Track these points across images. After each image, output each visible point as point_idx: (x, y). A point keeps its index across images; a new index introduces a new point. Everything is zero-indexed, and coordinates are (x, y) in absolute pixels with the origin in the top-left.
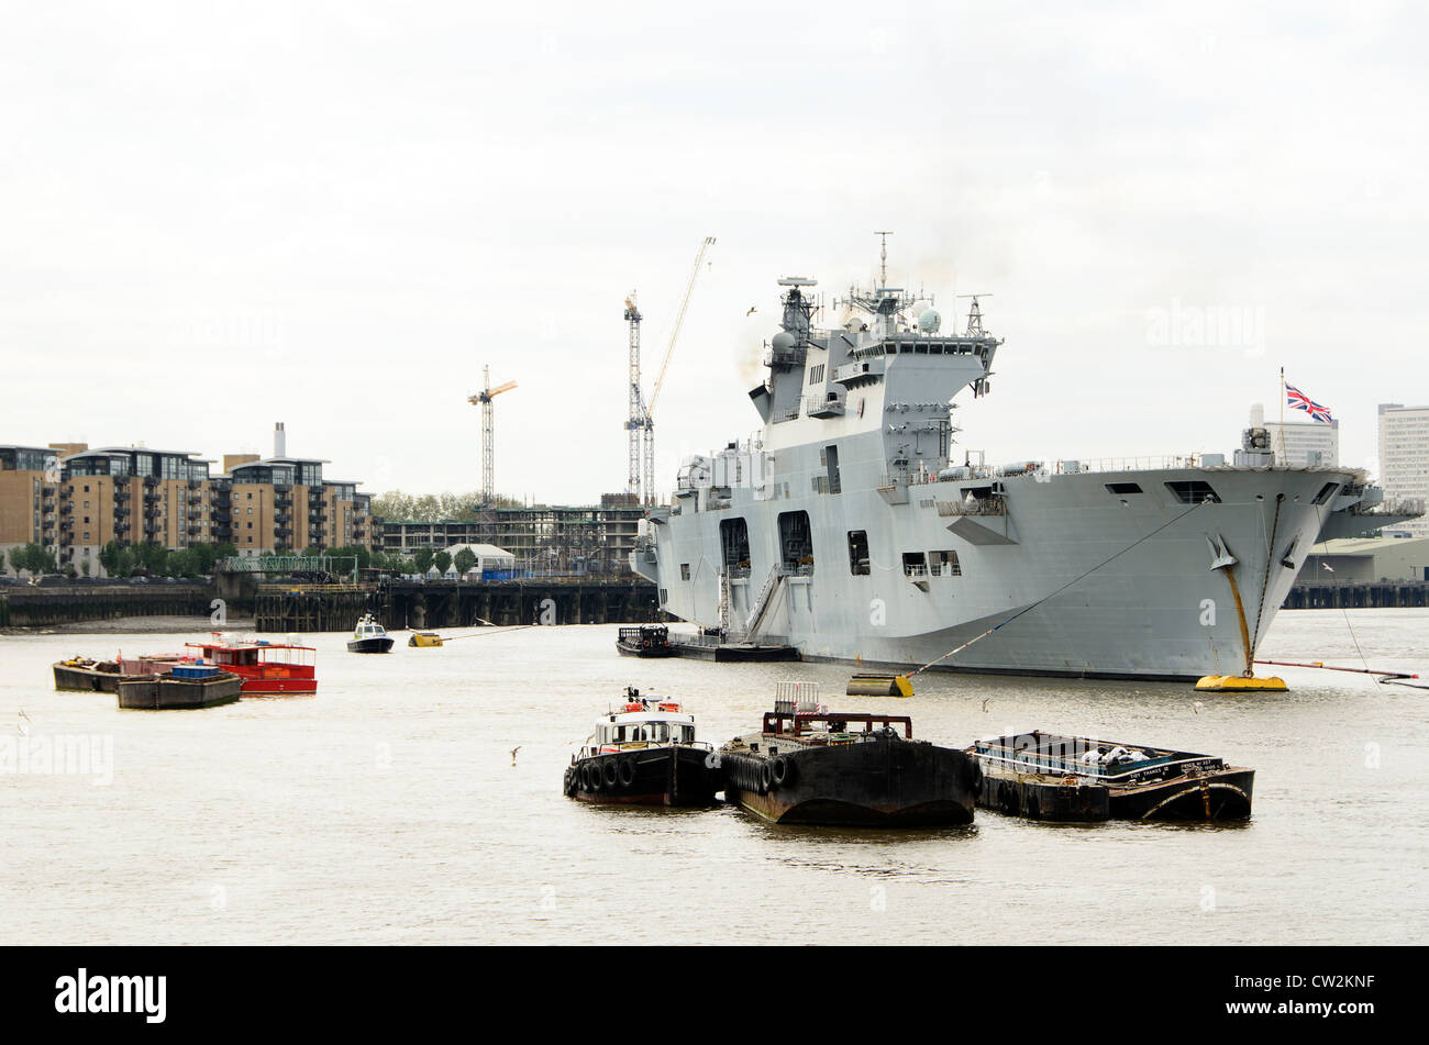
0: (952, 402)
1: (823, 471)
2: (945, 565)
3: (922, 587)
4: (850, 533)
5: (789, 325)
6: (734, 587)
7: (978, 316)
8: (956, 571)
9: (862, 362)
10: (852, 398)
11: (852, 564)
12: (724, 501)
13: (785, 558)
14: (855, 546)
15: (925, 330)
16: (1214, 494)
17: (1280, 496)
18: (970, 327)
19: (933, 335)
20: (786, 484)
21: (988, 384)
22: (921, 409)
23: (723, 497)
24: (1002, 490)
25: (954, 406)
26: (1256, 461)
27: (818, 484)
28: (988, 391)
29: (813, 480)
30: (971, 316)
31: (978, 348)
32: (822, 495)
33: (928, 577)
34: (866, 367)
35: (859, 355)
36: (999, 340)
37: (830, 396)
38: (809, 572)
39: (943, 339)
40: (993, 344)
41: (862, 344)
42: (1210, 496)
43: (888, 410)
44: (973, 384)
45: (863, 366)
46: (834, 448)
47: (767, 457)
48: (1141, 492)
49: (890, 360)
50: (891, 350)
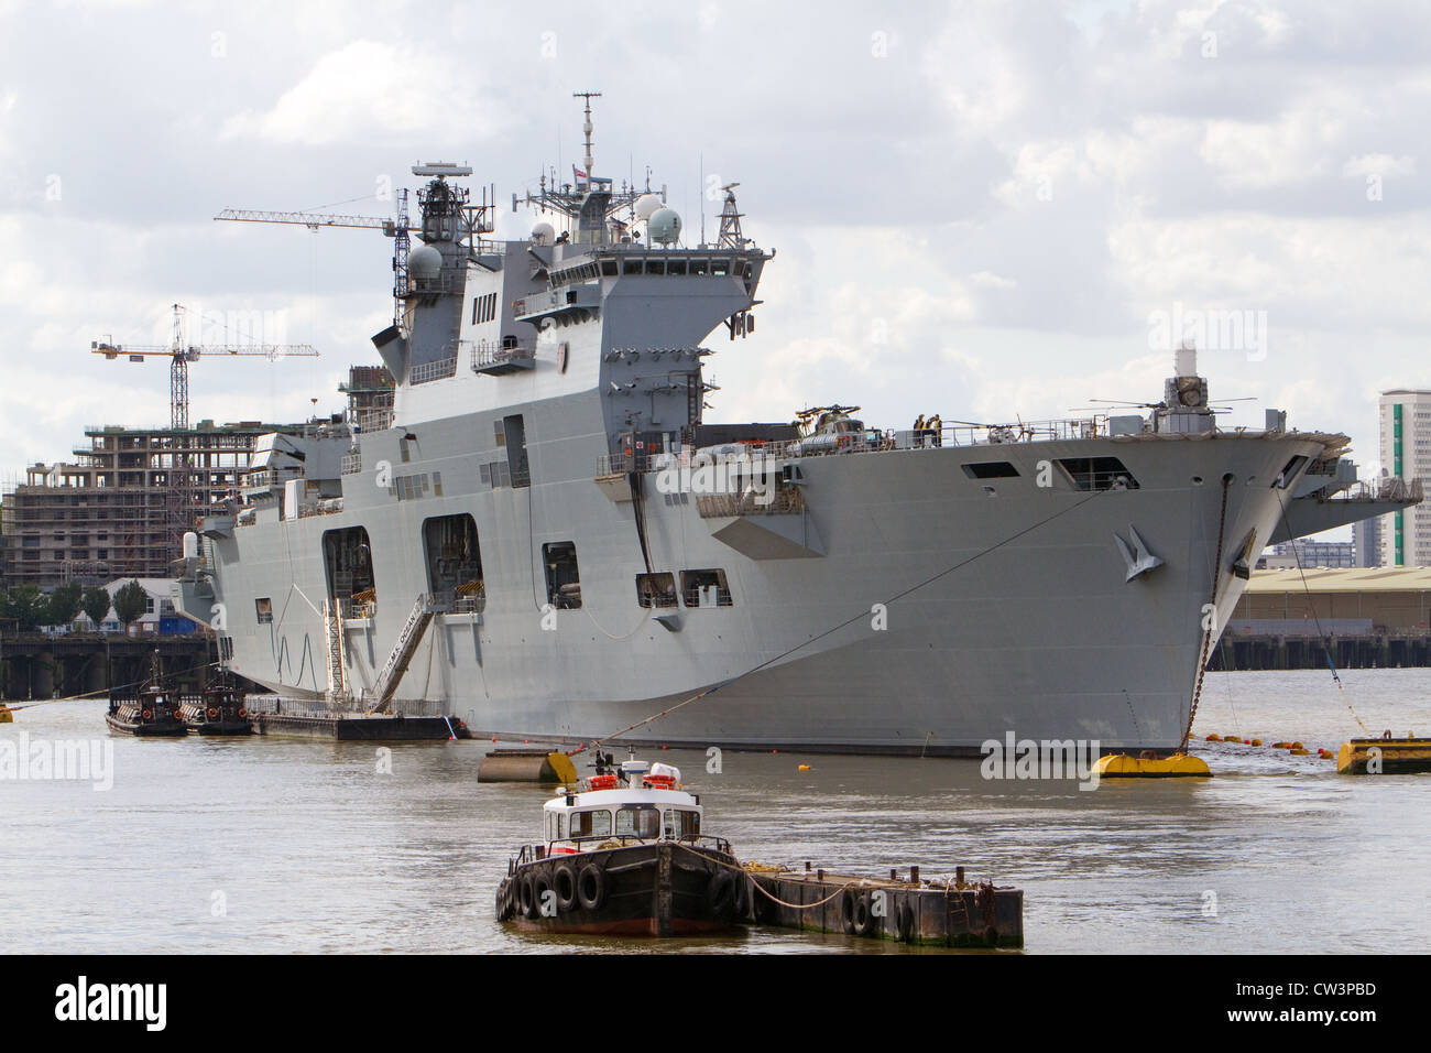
0: (702, 345)
1: (501, 454)
2: (706, 590)
3: (671, 625)
4: (545, 546)
5: (432, 235)
6: (349, 632)
7: (736, 217)
8: (725, 599)
9: (567, 289)
10: (549, 340)
11: (551, 593)
12: (329, 503)
13: (434, 587)
14: (554, 566)
15: (657, 239)
16: (1129, 476)
17: (1227, 477)
18: (724, 233)
19: (671, 246)
20: (437, 476)
21: (751, 319)
22: (657, 357)
23: (326, 497)
24: (799, 476)
25: (706, 352)
26: (1190, 425)
27: (490, 474)
28: (751, 329)
29: (482, 468)
30: (724, 217)
31: (740, 265)
32: (498, 490)
33: (680, 608)
34: (572, 297)
35: (560, 278)
36: (768, 252)
37: (509, 341)
38: (476, 606)
39: (687, 252)
40: (759, 258)
41: (561, 263)
42: (1121, 478)
43: (609, 360)
44: (729, 320)
45: (568, 294)
46: (518, 419)
47: (403, 435)
48: (1017, 474)
49: (608, 286)
50: (610, 270)
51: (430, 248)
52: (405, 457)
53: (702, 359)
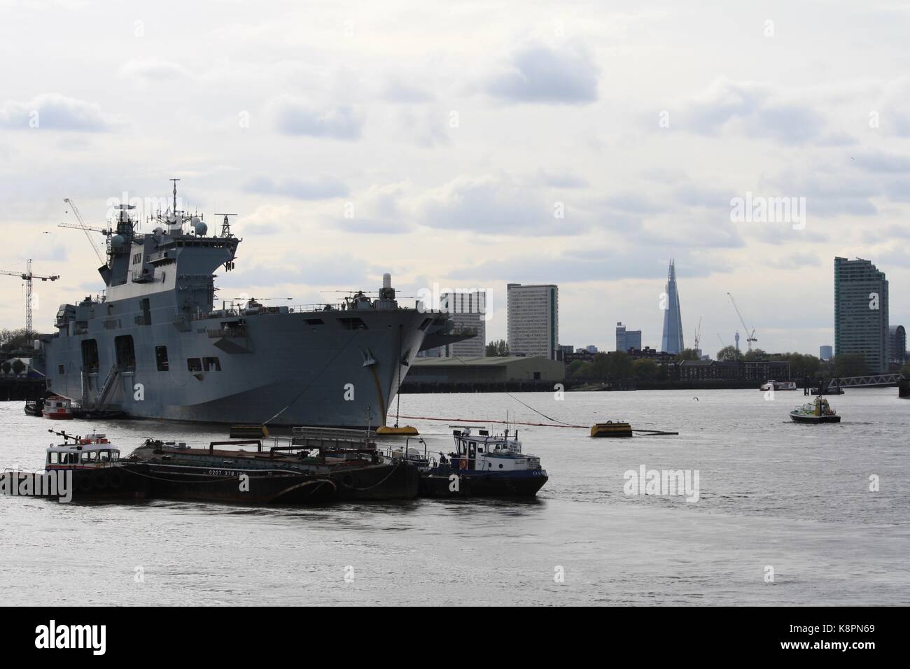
0: (214, 274)
1: (141, 313)
2: (212, 365)
3: (199, 377)
4: (156, 348)
5: (121, 231)
6: (90, 378)
7: (228, 226)
8: (218, 368)
9: (164, 252)
10: (158, 271)
11: (158, 365)
12: (84, 330)
13: (119, 362)
14: (159, 355)
15: (199, 234)
16: (364, 324)
17: (401, 326)
18: (223, 232)
19: (203, 236)
20: (120, 321)
21: (233, 264)
22: (197, 278)
23: (83, 328)
24: (245, 322)
25: (215, 276)
26: (386, 306)
27: (138, 320)
28: (233, 268)
29: (135, 318)
30: (224, 226)
31: (228, 244)
32: (141, 326)
33: (203, 372)
34: (166, 255)
35: (162, 248)
36: (240, 239)
37: (145, 271)
38: (134, 369)
39: (209, 239)
40: (236, 242)
41: (163, 243)
42: (362, 326)
43: (179, 279)
44: (225, 264)
45: (165, 254)
46: (148, 299)
47: (108, 305)
48: (323, 323)
49: (180, 250)
50: (180, 245)
51: (121, 237)
52: (109, 314)
53: (214, 279)
